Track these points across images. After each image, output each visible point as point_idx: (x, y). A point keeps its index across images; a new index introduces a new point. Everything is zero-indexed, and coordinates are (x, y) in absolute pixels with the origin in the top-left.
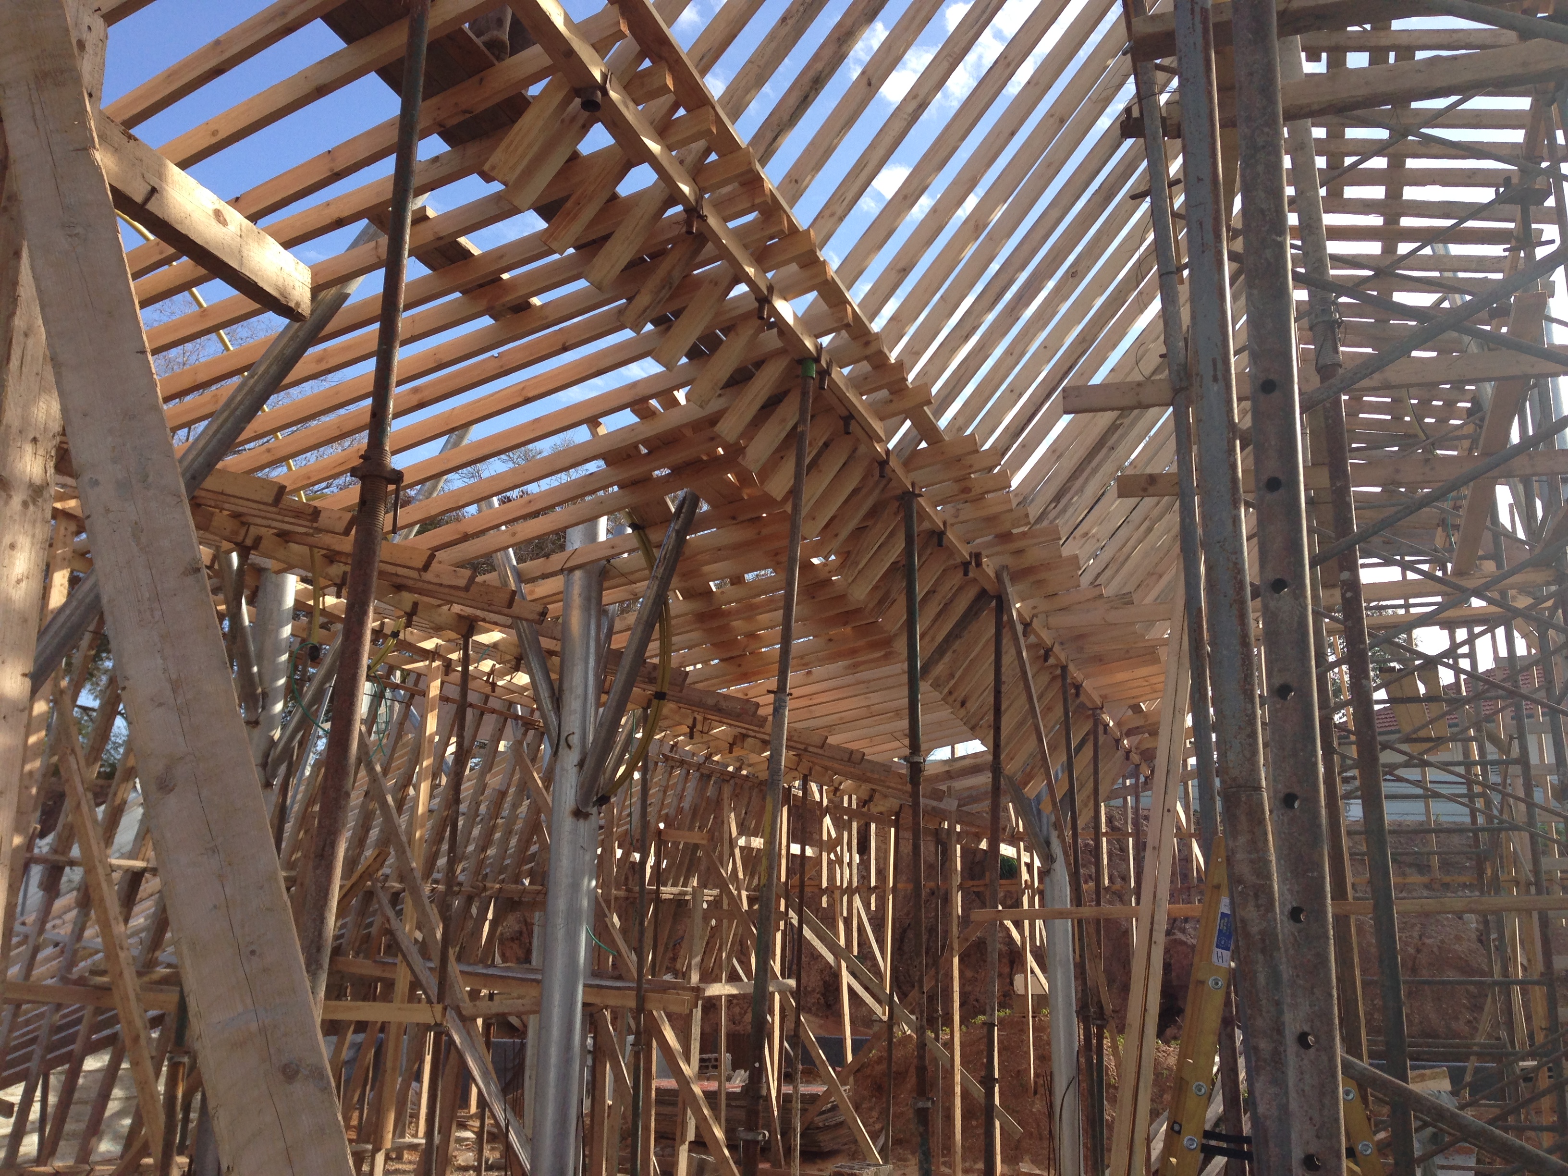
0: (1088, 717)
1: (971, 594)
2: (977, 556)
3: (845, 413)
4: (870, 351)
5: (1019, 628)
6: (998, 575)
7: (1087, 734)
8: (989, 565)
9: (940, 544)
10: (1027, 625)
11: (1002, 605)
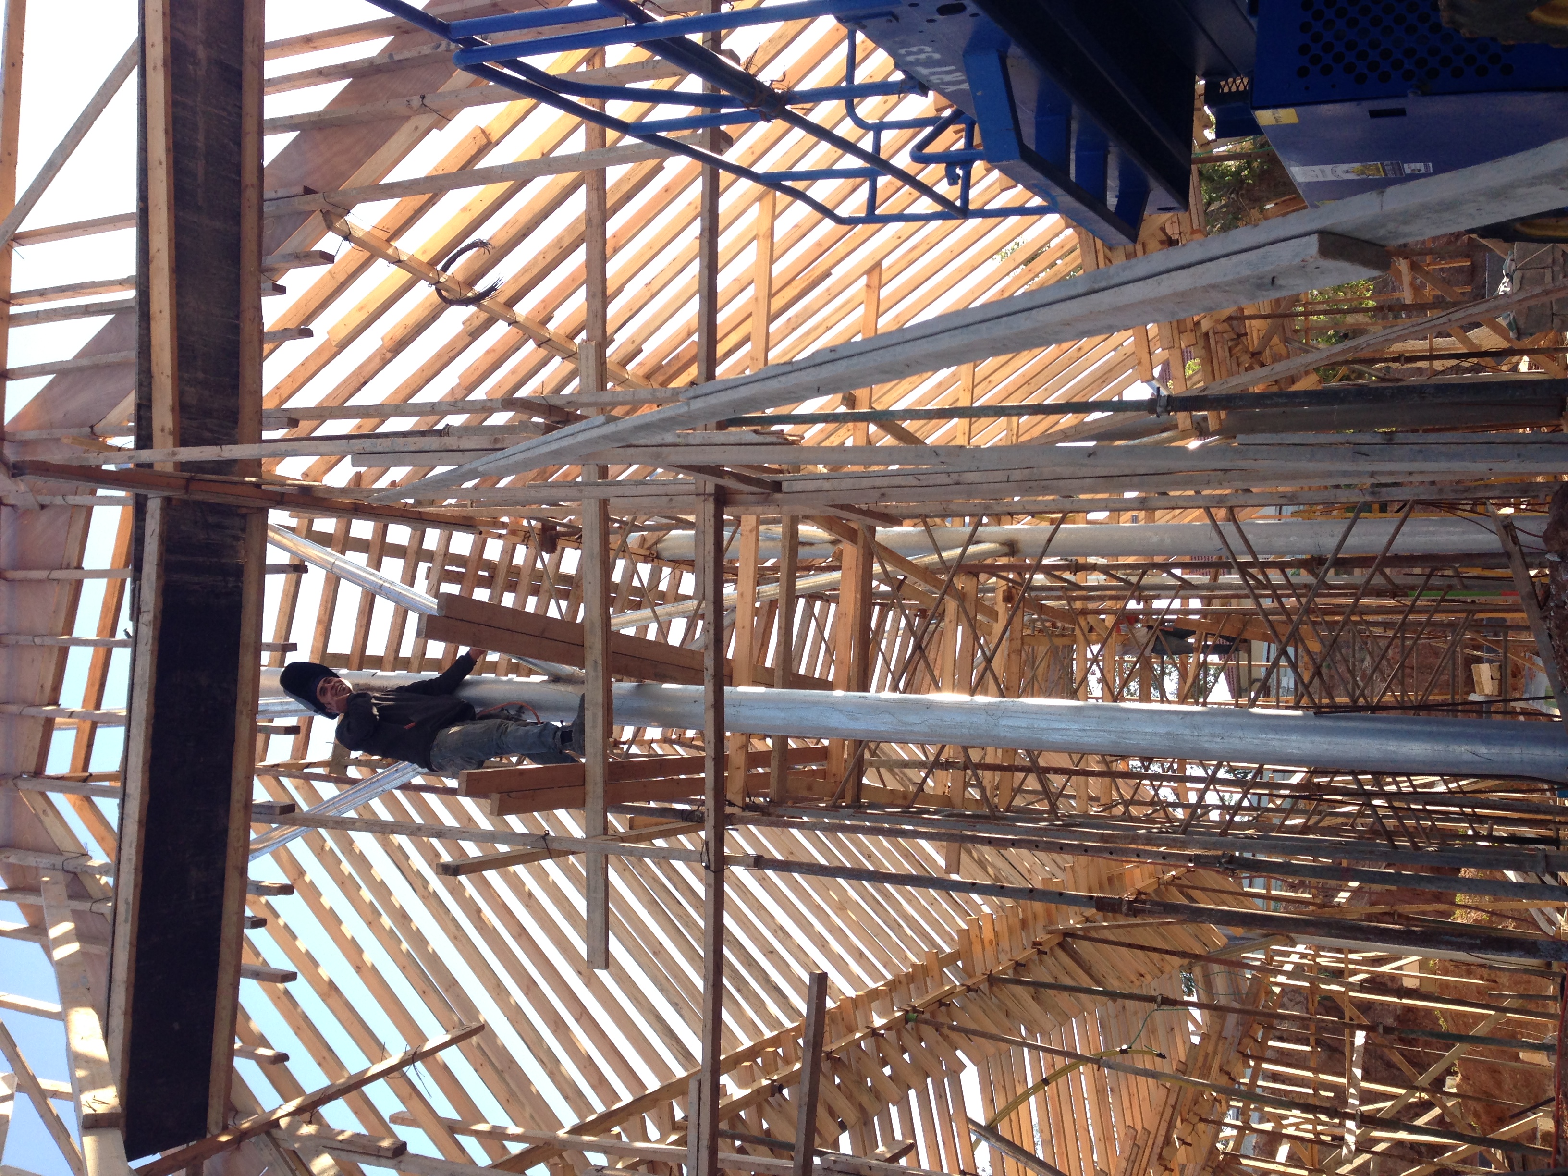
0: (1167, 889)
1: (1060, 953)
2: (1035, 944)
3: (937, 1004)
4: (904, 980)
5: (1088, 924)
6: (1050, 932)
7: (1182, 893)
8: (1041, 937)
9: (1024, 965)
10: (1087, 920)
11: (1070, 934)
